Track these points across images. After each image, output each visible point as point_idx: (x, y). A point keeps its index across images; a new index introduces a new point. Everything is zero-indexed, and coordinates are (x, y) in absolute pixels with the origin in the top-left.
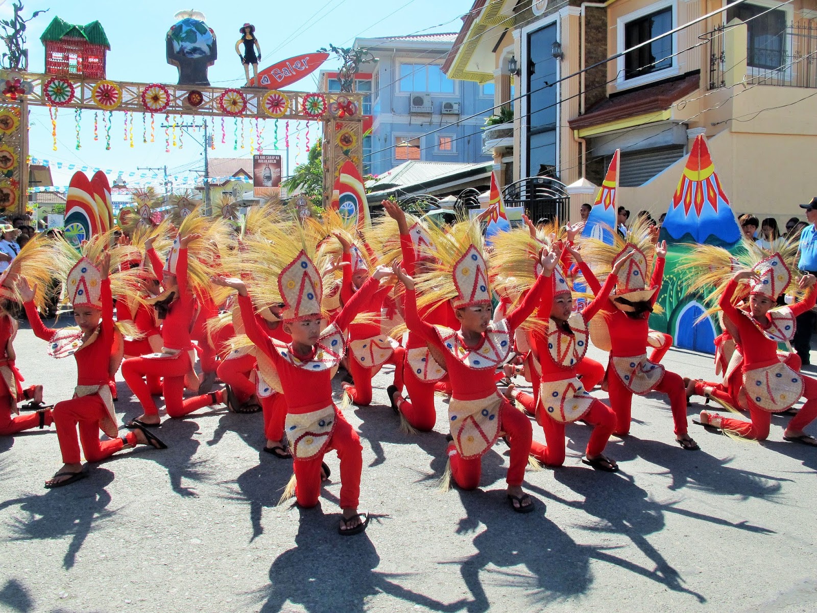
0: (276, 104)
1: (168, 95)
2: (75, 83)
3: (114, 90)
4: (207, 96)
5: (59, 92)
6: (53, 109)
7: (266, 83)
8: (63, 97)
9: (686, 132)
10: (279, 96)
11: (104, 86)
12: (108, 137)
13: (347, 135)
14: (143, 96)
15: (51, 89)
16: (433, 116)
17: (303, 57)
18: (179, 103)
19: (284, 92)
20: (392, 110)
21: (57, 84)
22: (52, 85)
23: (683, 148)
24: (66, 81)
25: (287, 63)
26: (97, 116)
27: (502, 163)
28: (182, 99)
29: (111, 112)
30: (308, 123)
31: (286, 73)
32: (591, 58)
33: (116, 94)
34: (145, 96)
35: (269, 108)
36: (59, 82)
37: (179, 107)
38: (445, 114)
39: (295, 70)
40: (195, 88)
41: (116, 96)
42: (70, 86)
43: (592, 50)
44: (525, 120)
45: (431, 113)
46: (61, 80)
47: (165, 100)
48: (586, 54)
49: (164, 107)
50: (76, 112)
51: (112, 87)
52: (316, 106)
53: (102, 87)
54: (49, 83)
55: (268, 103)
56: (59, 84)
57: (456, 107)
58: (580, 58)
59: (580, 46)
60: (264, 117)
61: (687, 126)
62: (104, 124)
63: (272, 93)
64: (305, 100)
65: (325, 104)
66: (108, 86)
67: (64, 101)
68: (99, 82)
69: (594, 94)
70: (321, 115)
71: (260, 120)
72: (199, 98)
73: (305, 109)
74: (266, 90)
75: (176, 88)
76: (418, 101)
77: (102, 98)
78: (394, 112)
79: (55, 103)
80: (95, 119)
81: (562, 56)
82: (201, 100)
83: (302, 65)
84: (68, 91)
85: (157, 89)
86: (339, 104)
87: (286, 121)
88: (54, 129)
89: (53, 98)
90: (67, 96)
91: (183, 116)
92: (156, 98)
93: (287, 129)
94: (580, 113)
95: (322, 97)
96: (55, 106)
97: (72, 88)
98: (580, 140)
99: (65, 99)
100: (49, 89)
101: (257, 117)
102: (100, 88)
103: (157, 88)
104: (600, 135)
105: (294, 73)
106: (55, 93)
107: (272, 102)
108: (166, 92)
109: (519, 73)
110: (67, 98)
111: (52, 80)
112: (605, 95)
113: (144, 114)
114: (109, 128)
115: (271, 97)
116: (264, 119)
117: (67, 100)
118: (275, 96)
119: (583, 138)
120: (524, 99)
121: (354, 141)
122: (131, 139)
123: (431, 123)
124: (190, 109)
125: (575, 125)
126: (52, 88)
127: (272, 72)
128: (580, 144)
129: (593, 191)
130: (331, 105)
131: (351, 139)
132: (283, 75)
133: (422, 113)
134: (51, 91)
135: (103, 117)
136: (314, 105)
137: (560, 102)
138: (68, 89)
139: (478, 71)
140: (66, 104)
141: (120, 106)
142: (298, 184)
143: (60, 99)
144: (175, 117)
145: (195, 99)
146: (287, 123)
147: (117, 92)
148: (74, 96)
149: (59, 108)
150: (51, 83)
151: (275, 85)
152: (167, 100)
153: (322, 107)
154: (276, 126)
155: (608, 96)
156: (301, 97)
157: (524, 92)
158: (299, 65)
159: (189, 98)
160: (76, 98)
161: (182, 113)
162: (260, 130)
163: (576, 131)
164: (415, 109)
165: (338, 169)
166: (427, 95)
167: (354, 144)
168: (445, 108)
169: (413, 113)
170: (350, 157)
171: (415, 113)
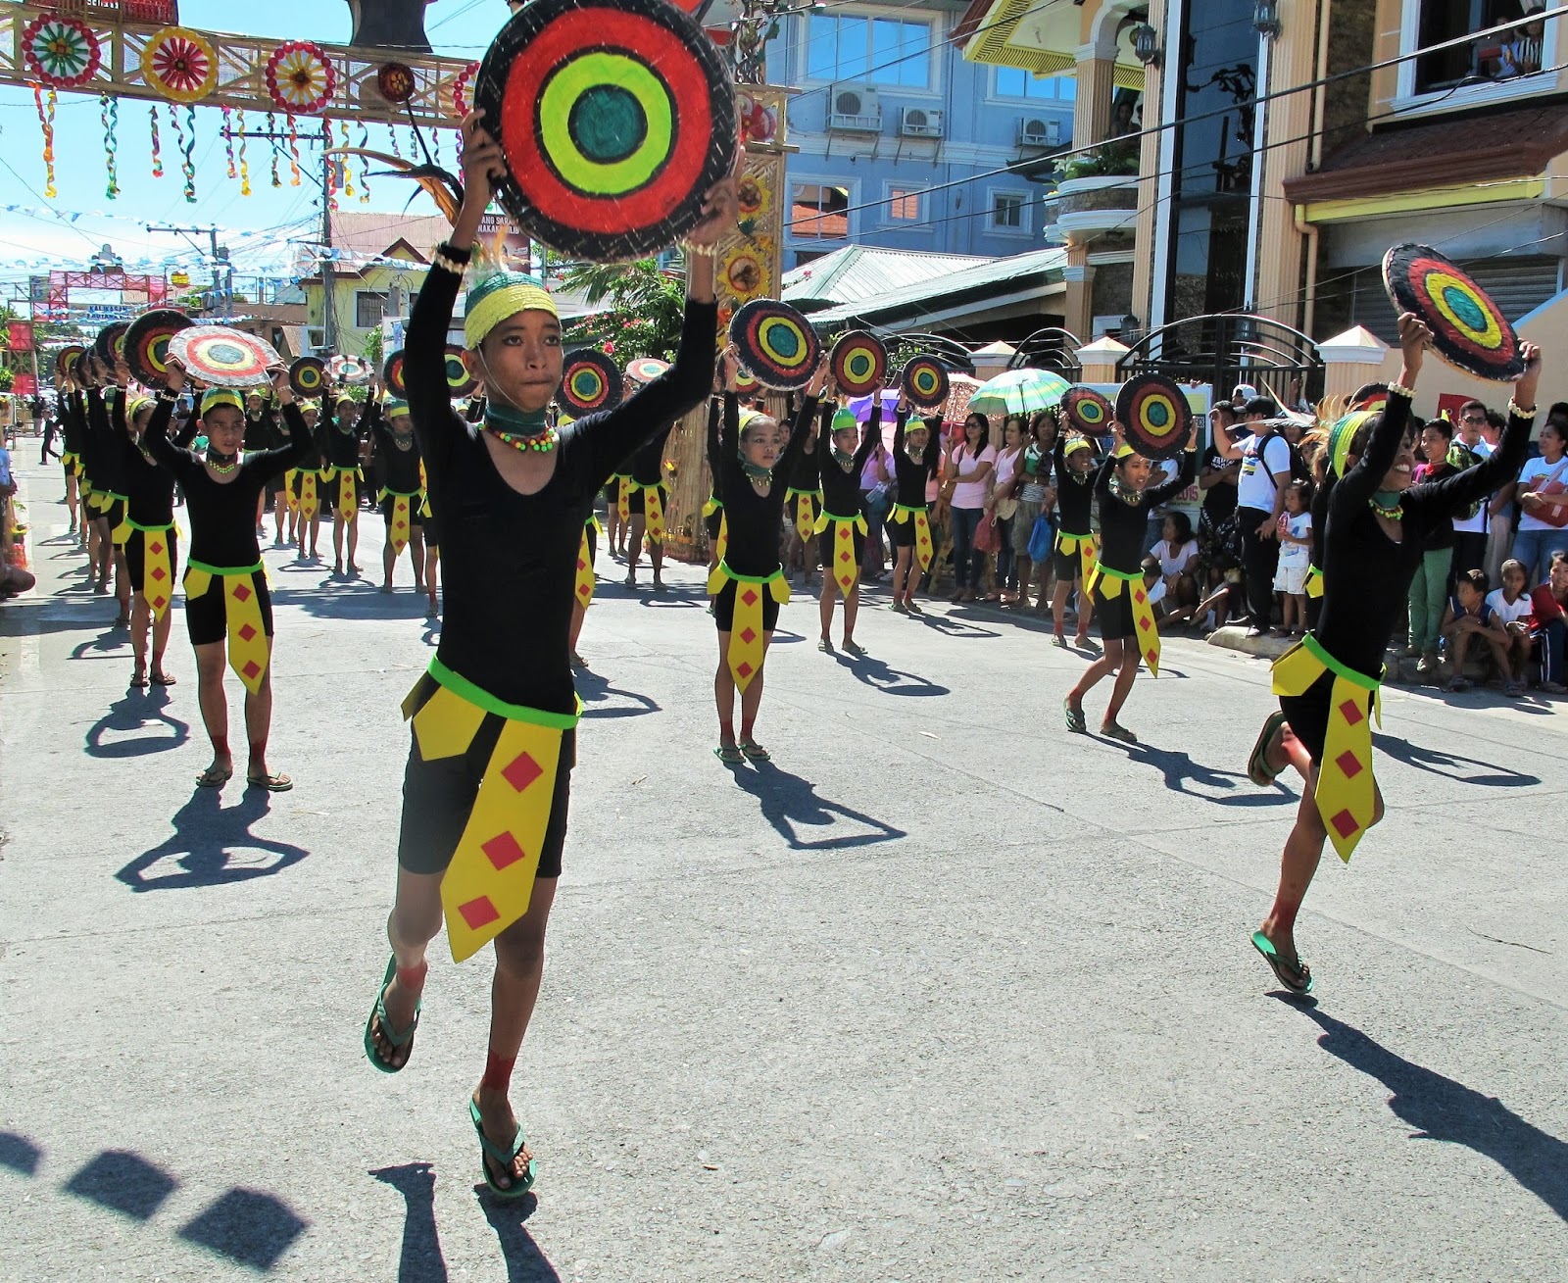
1: (330, 73)
2: (101, 31)
3: (199, 52)
4: (424, 78)
5: (62, 51)
6: (45, 94)
8: (72, 65)
11: (173, 42)
12: (188, 169)
13: (749, 186)
14: (270, 72)
15: (41, 44)
16: (883, 140)
18: (355, 92)
21: (55, 30)
22: (43, 33)
23: (1557, 264)
24: (77, 24)
26: (155, 116)
27: (1086, 265)
28: (359, 81)
29: (190, 108)
32: (1342, 36)
33: (204, 63)
34: (274, 73)
36: (60, 27)
37: (355, 102)
38: (905, 136)
40: (396, 58)
41: (204, 68)
42: (88, 37)
45: (876, 133)
46: (67, 22)
47: (323, 84)
48: (1331, 28)
49: (322, 101)
50: (103, 103)
51: (192, 46)
53: (168, 43)
54: (36, 26)
56: (61, 32)
57: (933, 121)
62: (176, 134)
66: (182, 42)
67: (74, 76)
68: (162, 31)
69: (1342, 122)
72: (406, 82)
75: (350, 53)
76: (849, 104)
77: (168, 72)
79: (51, 80)
80: (153, 124)
81: (1275, 29)
82: (411, 88)
84: (86, 51)
85: (304, 55)
88: (49, 143)
89: (47, 65)
90: (82, 62)
91: (366, 124)
92: (301, 79)
94: (1310, 165)
96: (51, 88)
97: (94, 44)
98: (1307, 229)
99: (76, 70)
100: (36, 43)
102: (163, 47)
103: (303, 51)
106: (52, 55)
108: (326, 63)
109: (1158, 60)
110: (81, 68)
111: (44, 21)
112: (1364, 127)
113: (269, 116)
114: (191, 147)
117: (81, 72)
119: (1313, 224)
121: (765, 200)
122: (244, 177)
123: (874, 157)
124: (382, 108)
125: (1298, 192)
126: (43, 40)
128: (1306, 237)
129: (1381, 357)
131: (758, 197)
133: (856, 131)
134: (41, 49)
135: (173, 118)
137: (1264, 149)
138: (84, 46)
139: (1038, 46)
140: (81, 83)
141: (214, 95)
143: (63, 69)
144: (344, 126)
145: (395, 85)
147: (205, 58)
148: (98, 65)
149: (59, 94)
150: (39, 29)
152: (328, 84)
155: (1370, 126)
159: (382, 83)
160: (104, 69)
161: (361, 118)
163: (1299, 208)
164: (840, 122)
165: (727, 265)
166: (869, 90)
167: (764, 207)
168: (908, 122)
169: (835, 130)
170: (754, 239)
171: (840, 130)
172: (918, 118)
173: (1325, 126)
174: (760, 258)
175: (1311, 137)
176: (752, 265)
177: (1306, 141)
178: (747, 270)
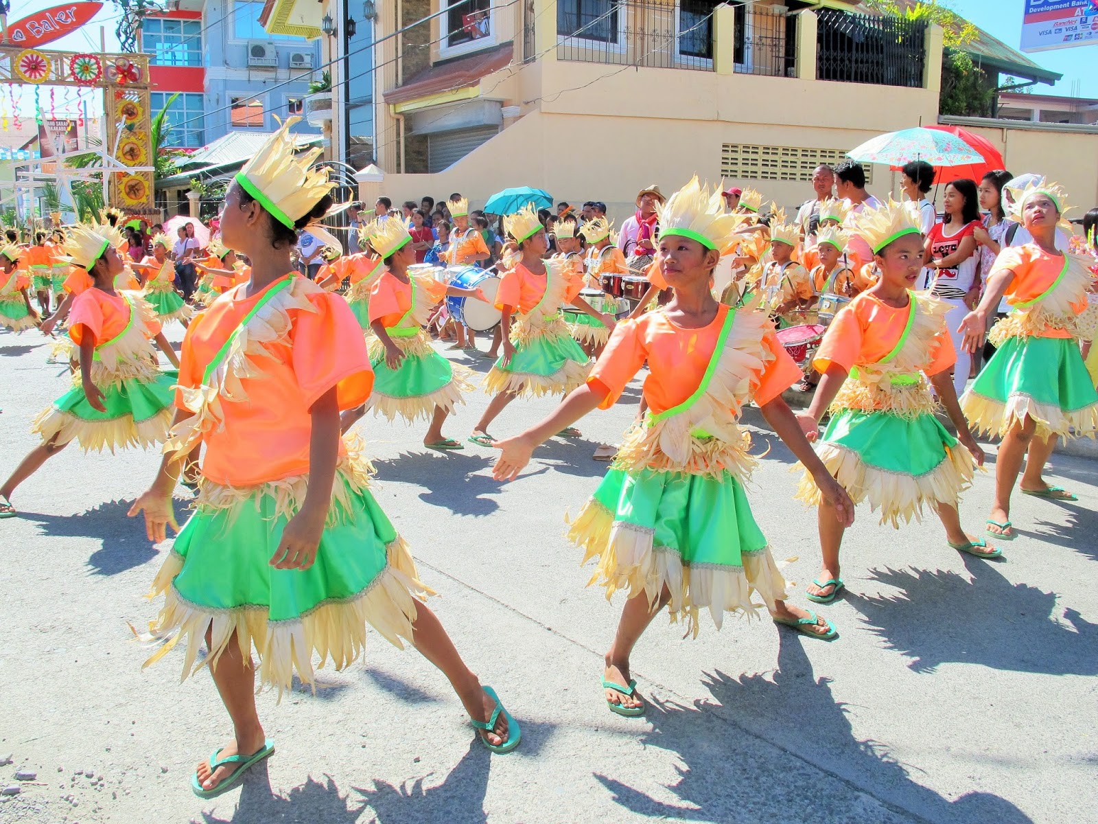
0: (34, 67)
7: (20, 40)
9: (501, 111)
10: (38, 57)
13: (130, 106)
16: (279, 71)
17: (69, 6)
19: (43, 51)
20: (226, 63)
25: (47, 14)
30: (79, 90)
31: (46, 28)
35: (25, 72)
38: (294, 68)
39: (58, 23)
43: (411, 11)
44: (342, 88)
45: (276, 67)
48: (403, 16)
52: (87, 70)
55: (22, 66)
57: (307, 59)
58: (396, 19)
59: (396, 7)
60: (21, 82)
61: (502, 104)
63: (28, 53)
64: (73, 62)
65: (99, 68)
69: (414, 62)
70: (94, 80)
71: (15, 86)
73: (73, 73)
74: (20, 49)
76: (258, 51)
78: (227, 64)
81: (376, 17)
83: (67, 17)
86: (118, 68)
87: (50, 87)
93: (52, 98)
94: (397, 84)
95: (96, 58)
98: (397, 116)
101: (10, 82)
104: (421, 110)
105: (58, 27)
107: (28, 65)
109: (335, 34)
112: (428, 64)
115: (27, 57)
116: (21, 86)
118: (32, 56)
119: (401, 113)
120: (342, 63)
121: (140, 113)
123: (276, 81)
125: (390, 98)
127: (27, 26)
128: (398, 120)
129: (381, 178)
130: (107, 68)
131: (135, 111)
132: (43, 29)
133: (265, 67)
136: (86, 68)
137: (375, 69)
139: (302, 24)
142: (87, 163)
146: (52, 90)
151: (31, 43)
153: (96, 71)
154: (37, 94)
155: (431, 64)
156: (67, 58)
157: (341, 54)
158: (64, 18)
162: (15, 99)
163: (391, 106)
164: (255, 62)
165: (121, 148)
166: (269, 43)
167: (140, 117)
168: (293, 60)
169: (252, 66)
170: (135, 133)
171: (255, 66)
172: (299, 58)
173: (403, 53)
174: (140, 143)
175: (396, 60)
176: (135, 147)
177: (394, 62)
178: (132, 150)
